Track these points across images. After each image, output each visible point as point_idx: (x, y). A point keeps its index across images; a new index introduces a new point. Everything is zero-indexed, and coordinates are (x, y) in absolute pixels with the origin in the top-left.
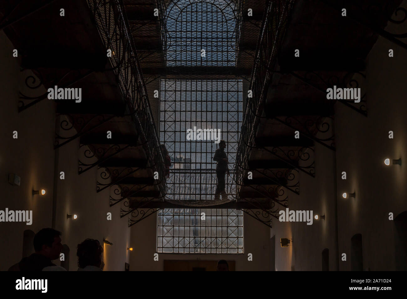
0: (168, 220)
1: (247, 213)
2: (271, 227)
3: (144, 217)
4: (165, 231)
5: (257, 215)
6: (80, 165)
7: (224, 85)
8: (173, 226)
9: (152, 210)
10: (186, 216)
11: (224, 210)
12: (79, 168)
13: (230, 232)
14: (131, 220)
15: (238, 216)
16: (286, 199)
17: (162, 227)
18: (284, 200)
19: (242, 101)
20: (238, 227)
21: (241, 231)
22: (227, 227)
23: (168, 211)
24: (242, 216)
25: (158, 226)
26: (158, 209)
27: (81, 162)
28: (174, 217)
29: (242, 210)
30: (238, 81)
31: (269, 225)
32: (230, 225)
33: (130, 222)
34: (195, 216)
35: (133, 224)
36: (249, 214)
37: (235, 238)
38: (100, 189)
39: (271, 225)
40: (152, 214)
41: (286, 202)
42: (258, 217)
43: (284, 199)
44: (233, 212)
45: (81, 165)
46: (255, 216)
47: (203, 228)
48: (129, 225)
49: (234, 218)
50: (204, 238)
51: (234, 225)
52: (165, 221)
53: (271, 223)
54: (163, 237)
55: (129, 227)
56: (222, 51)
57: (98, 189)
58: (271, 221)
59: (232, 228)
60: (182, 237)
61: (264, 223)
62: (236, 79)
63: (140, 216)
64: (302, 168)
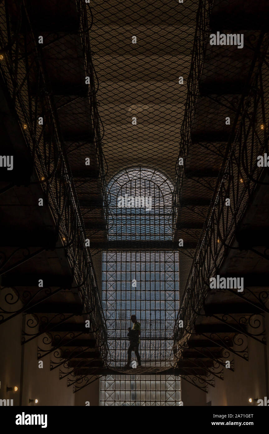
0: (110, 385)
1: (184, 379)
2: (207, 392)
3: (88, 383)
4: (107, 395)
5: (194, 381)
6: (38, 351)
7: (162, 256)
8: (115, 391)
9: (95, 377)
10: (126, 380)
11: (163, 377)
12: (38, 354)
13: (168, 396)
14: (76, 387)
15: (175, 380)
16: (221, 371)
17: (104, 392)
18: (220, 373)
19: (178, 271)
20: (176, 391)
21: (179, 396)
22: (166, 391)
23: (111, 377)
24: (180, 380)
25: (101, 390)
26: (100, 376)
27: (40, 349)
28: (115, 381)
29: (180, 376)
30: (174, 253)
31: (205, 390)
32: (168, 390)
33: (75, 388)
34: (135, 380)
35: (78, 391)
36: (187, 380)
37: (172, 402)
38: (53, 367)
39: (207, 390)
40: (95, 380)
41: (222, 374)
42: (194, 383)
43: (220, 371)
44: (171, 377)
45: (40, 351)
46: (192, 382)
47: (143, 393)
48: (74, 391)
49: (172, 382)
50: (144, 402)
51: (172, 389)
52: (107, 386)
53: (207, 388)
54: (105, 401)
55: (74, 393)
56: (160, 224)
57: (51, 367)
58: (207, 386)
59: (170, 393)
60: (123, 401)
61: (201, 389)
62: (173, 251)
63: (84, 382)
64: (236, 352)
